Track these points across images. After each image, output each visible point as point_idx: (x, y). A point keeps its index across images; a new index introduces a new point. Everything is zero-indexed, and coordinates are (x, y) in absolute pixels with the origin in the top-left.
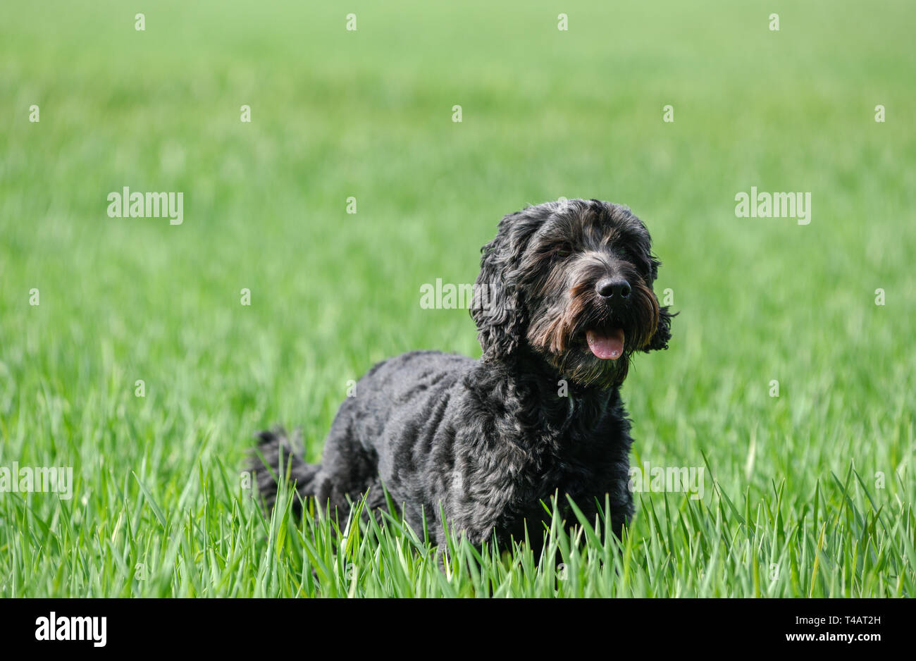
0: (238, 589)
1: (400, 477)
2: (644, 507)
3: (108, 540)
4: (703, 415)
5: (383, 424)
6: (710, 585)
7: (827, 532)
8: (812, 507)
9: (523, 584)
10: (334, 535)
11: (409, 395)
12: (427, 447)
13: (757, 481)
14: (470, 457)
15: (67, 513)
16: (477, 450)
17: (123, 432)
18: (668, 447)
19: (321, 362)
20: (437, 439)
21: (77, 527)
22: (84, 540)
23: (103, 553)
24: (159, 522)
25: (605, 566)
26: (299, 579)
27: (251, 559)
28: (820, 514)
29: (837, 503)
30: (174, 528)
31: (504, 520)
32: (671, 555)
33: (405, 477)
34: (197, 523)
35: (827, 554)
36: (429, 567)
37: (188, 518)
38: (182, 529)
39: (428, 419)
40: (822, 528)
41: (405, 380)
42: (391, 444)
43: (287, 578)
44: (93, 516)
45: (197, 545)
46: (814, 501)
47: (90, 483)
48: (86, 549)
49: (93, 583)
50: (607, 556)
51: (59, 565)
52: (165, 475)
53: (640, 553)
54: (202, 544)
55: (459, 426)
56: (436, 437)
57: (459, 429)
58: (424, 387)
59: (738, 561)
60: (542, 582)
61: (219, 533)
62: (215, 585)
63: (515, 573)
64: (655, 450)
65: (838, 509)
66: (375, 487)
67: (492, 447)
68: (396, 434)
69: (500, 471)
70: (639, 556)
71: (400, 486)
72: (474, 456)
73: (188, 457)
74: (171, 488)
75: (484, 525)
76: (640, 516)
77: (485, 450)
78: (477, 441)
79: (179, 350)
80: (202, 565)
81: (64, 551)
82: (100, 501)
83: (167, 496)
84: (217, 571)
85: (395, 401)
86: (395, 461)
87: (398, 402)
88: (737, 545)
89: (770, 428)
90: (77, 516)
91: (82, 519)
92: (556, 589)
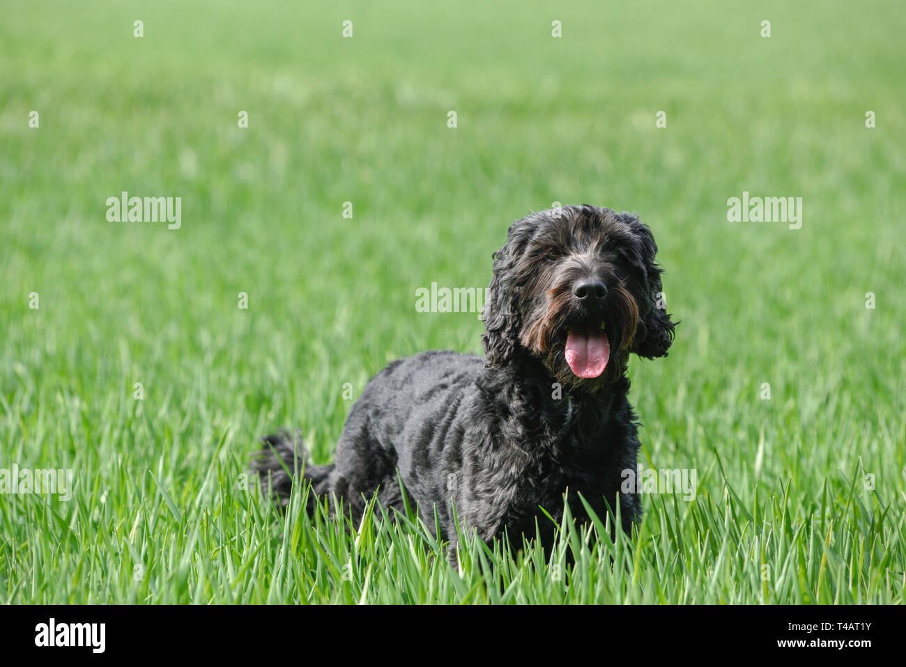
0: (253, 586)
1: (418, 474)
2: (654, 505)
3: (124, 538)
4: (712, 414)
5: (403, 422)
6: (718, 581)
7: (834, 529)
8: (820, 505)
9: (534, 581)
10: (348, 532)
11: (430, 394)
12: (441, 446)
13: (765, 479)
14: (477, 457)
15: (86, 512)
16: (483, 449)
17: (142, 431)
18: (677, 446)
19: (335, 363)
20: (449, 438)
21: (95, 525)
22: (102, 537)
23: (121, 549)
24: (176, 520)
25: (616, 562)
26: (314, 576)
27: (266, 556)
28: (828, 511)
29: (845, 501)
30: (191, 526)
31: (509, 519)
32: (680, 552)
33: (422, 474)
34: (214, 521)
35: (835, 550)
36: (442, 563)
37: (205, 514)
38: (198, 526)
39: (443, 417)
40: (829, 525)
41: (425, 380)
42: (410, 441)
43: (302, 575)
44: (111, 514)
45: (214, 543)
46: (822, 499)
47: (108, 481)
48: (104, 546)
49: (111, 579)
50: (617, 553)
51: (78, 562)
52: (183, 474)
53: (650, 550)
54: (218, 542)
55: (468, 425)
56: (448, 435)
57: (467, 428)
58: (444, 386)
59: (746, 556)
60: (553, 578)
61: (235, 530)
62: (231, 581)
63: (526, 569)
64: (665, 447)
65: (845, 507)
66: (392, 485)
67: (496, 448)
68: (415, 431)
69: (503, 472)
70: (649, 553)
71: (418, 482)
72: (480, 456)
73: (205, 456)
74: (188, 486)
75: (490, 523)
76: (650, 513)
77: (490, 451)
78: (483, 441)
79: (197, 350)
80: (219, 561)
81: (83, 548)
82: (118, 499)
83: (184, 494)
84: (233, 569)
85: (416, 399)
86: (413, 458)
87: (418, 401)
88: (746, 542)
89: (778, 427)
90: (95, 514)
91: (101, 517)
92: (567, 584)
